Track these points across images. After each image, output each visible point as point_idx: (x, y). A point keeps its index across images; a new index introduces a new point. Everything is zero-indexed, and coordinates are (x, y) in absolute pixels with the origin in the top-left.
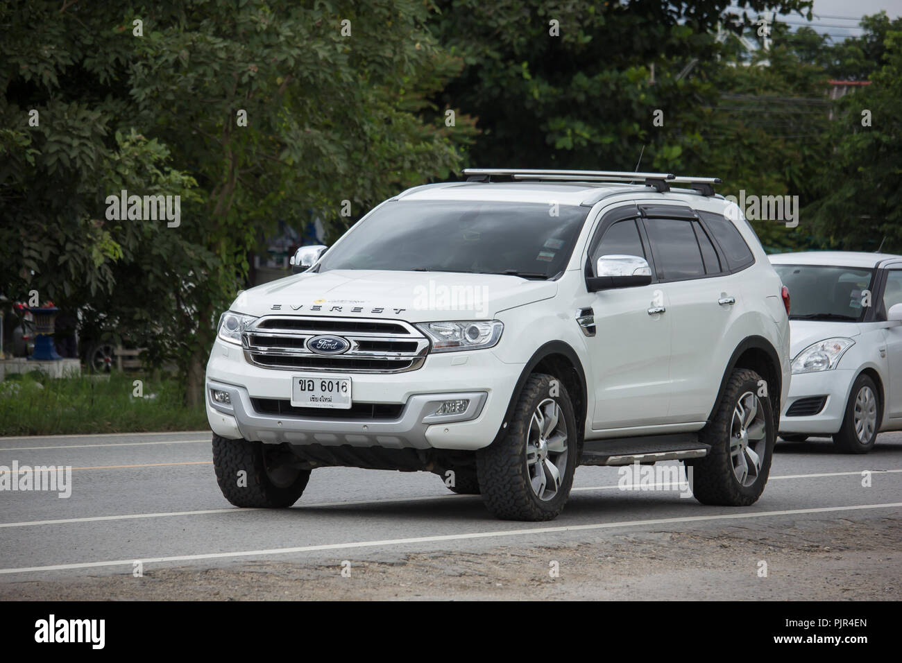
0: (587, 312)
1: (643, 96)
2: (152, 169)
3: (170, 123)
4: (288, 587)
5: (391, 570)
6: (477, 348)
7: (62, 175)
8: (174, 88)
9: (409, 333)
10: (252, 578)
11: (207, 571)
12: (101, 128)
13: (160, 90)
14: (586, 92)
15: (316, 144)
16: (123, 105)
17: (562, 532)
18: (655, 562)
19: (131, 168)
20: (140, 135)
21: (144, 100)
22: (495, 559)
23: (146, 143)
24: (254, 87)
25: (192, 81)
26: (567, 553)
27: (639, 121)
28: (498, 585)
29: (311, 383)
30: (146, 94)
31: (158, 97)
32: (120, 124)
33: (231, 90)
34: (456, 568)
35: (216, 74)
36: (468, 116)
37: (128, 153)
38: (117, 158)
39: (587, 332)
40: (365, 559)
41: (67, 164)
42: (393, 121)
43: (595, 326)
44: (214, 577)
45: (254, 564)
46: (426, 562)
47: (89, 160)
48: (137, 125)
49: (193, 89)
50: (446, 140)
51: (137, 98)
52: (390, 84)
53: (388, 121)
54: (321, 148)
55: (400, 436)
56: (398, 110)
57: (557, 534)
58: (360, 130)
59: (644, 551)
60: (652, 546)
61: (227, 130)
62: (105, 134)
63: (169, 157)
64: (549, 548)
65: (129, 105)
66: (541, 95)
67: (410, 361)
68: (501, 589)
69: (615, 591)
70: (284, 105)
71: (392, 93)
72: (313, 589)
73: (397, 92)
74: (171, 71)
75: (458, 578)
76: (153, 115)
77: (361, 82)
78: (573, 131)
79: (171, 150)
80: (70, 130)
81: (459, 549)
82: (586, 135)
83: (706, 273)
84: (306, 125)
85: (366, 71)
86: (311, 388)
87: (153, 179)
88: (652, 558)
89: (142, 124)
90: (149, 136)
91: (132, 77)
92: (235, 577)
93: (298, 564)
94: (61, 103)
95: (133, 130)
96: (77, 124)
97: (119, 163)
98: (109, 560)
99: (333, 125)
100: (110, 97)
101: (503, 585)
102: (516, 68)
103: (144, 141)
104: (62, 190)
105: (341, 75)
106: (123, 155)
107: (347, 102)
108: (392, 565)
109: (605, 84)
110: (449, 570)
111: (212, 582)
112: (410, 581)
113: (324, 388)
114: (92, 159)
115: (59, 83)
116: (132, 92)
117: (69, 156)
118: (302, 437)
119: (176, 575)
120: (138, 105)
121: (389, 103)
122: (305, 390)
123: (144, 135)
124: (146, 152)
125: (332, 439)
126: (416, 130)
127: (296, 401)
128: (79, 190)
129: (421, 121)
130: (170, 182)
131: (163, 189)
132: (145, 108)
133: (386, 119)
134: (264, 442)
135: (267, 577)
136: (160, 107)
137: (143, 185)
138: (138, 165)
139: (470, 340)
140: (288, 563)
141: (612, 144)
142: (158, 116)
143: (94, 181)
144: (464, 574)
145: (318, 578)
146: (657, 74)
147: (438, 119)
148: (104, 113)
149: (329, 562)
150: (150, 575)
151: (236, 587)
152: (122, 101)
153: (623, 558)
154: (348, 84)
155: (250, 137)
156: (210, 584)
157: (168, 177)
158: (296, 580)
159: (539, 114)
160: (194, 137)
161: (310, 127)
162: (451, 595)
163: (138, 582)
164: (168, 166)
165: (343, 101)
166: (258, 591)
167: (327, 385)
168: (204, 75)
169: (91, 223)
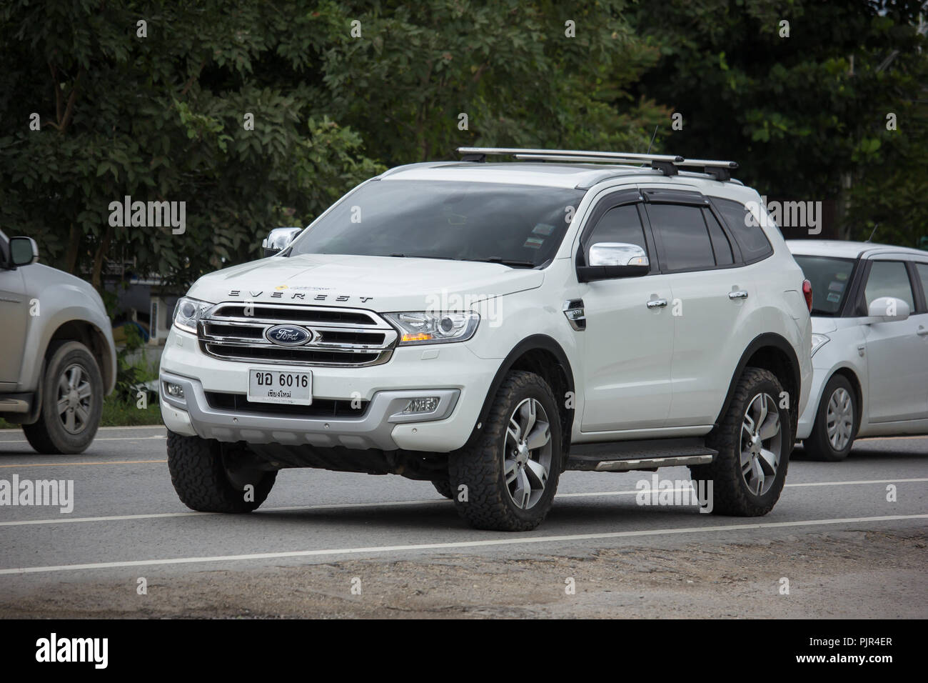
0: (576, 304)
1: (842, 88)
2: (345, 157)
3: (362, 110)
4: (477, 580)
5: (581, 565)
6: (450, 341)
7: (254, 162)
8: (368, 75)
9: (376, 324)
10: (441, 571)
11: (395, 563)
12: (294, 115)
13: (353, 77)
14: (784, 84)
15: (510, 133)
16: (316, 91)
17: (755, 529)
18: (849, 562)
19: (323, 156)
20: (333, 123)
21: (337, 87)
22: (687, 555)
23: (339, 131)
24: (448, 75)
25: (386, 68)
26: (760, 551)
27: (838, 114)
28: (689, 582)
29: (269, 377)
30: (340, 81)
31: (351, 83)
32: (313, 111)
33: (425, 77)
34: (646, 564)
35: (410, 61)
36: (664, 107)
37: (321, 140)
38: (310, 145)
39: (576, 326)
40: (555, 554)
41: (260, 151)
42: (589, 110)
43: (585, 320)
44: (403, 569)
45: (443, 556)
46: (617, 558)
47: (282, 147)
48: (329, 112)
49: (387, 77)
50: (642, 130)
51: (330, 85)
52: (585, 73)
53: (583, 111)
54: (516, 138)
55: (365, 436)
56: (593, 100)
57: (750, 532)
58: (554, 120)
59: (838, 551)
60: (846, 545)
61: (420, 119)
62: (298, 121)
63: (362, 146)
64: (741, 545)
65: (322, 92)
66: (737, 85)
67: (376, 354)
68: (693, 586)
69: (809, 590)
70: (479, 94)
71: (587, 83)
72: (502, 584)
73: (593, 81)
74: (365, 58)
75: (649, 574)
76: (346, 102)
77: (556, 72)
78: (770, 123)
79: (363, 138)
80: (263, 116)
81: (649, 545)
82: (783, 127)
83: (716, 264)
84: (501, 114)
85: (562, 60)
86: (269, 382)
87: (346, 167)
88: (846, 557)
89: (335, 112)
90: (342, 124)
91: (326, 64)
92: (423, 570)
93: (487, 557)
94: (254, 89)
95: (326, 117)
96: (270, 111)
97: (311, 150)
98: (297, 550)
99: (528, 114)
100: (303, 84)
101: (695, 582)
102: (713, 58)
103: (337, 129)
104: (254, 178)
105: (536, 64)
106: (316, 142)
107: (541, 91)
108: (582, 560)
109: (803, 75)
110: (639, 566)
111: (401, 574)
112: (599, 577)
113: (282, 382)
114: (284, 146)
115: (253, 69)
116: (325, 79)
117: (261, 142)
118: (259, 435)
119: (364, 566)
120: (331, 92)
121: (585, 93)
122: (262, 384)
123: (337, 122)
124: (339, 140)
125: (291, 438)
126: (611, 120)
127: (253, 396)
128: (272, 177)
129: (616, 112)
130: (362, 170)
131: (354, 177)
132: (339, 95)
133: (581, 109)
134: (220, 440)
135: (456, 570)
136: (353, 94)
137: (335, 173)
138: (331, 153)
139: (443, 333)
140: (477, 557)
141: (810, 136)
142: (351, 103)
143: (286, 168)
144: (655, 571)
145: (507, 571)
146: (857, 66)
147: (633, 109)
148: (297, 100)
149: (518, 556)
150: (339, 566)
151: (425, 580)
152: (315, 87)
153: (816, 557)
154: (543, 73)
155: (443, 125)
156: (398, 576)
157: (360, 166)
158: (485, 573)
159: (736, 105)
160: (387, 125)
161: (504, 116)
162: (641, 591)
163: (326, 573)
164: (361, 154)
165: (538, 91)
166: (447, 584)
167: (286, 379)
168: (398, 62)
169: (282, 211)
